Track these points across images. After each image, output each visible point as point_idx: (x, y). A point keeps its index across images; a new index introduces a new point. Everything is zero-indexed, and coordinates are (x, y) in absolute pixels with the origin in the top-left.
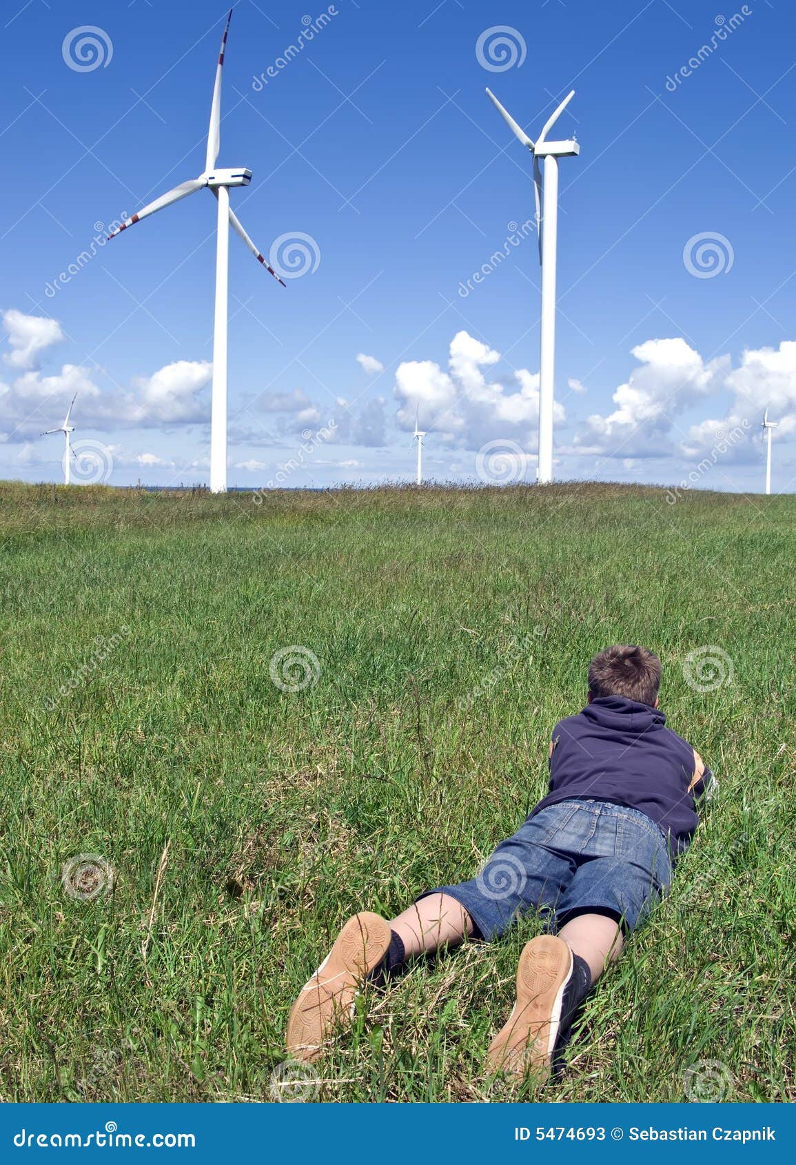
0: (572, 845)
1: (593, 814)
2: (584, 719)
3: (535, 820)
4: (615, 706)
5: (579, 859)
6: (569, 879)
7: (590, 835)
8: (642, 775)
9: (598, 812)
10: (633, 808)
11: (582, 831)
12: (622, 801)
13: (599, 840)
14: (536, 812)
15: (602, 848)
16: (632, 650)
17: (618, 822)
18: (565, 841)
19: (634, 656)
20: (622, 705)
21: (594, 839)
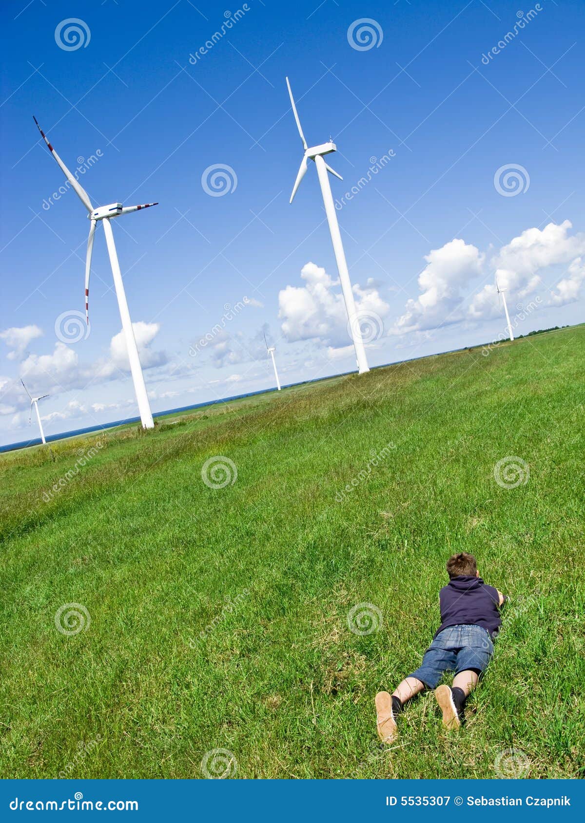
0: (455, 645)
1: (459, 631)
2: (451, 587)
3: (437, 639)
4: (461, 579)
5: (457, 650)
6: (455, 658)
7: (459, 639)
8: (477, 609)
9: (460, 630)
10: (473, 624)
11: (455, 639)
12: (469, 623)
13: (463, 641)
14: (437, 635)
15: (464, 644)
16: (460, 554)
17: (468, 632)
18: (451, 644)
19: (461, 557)
20: (464, 578)
21: (461, 641)
